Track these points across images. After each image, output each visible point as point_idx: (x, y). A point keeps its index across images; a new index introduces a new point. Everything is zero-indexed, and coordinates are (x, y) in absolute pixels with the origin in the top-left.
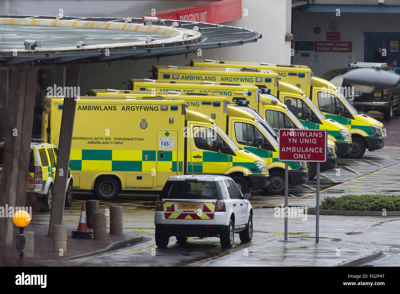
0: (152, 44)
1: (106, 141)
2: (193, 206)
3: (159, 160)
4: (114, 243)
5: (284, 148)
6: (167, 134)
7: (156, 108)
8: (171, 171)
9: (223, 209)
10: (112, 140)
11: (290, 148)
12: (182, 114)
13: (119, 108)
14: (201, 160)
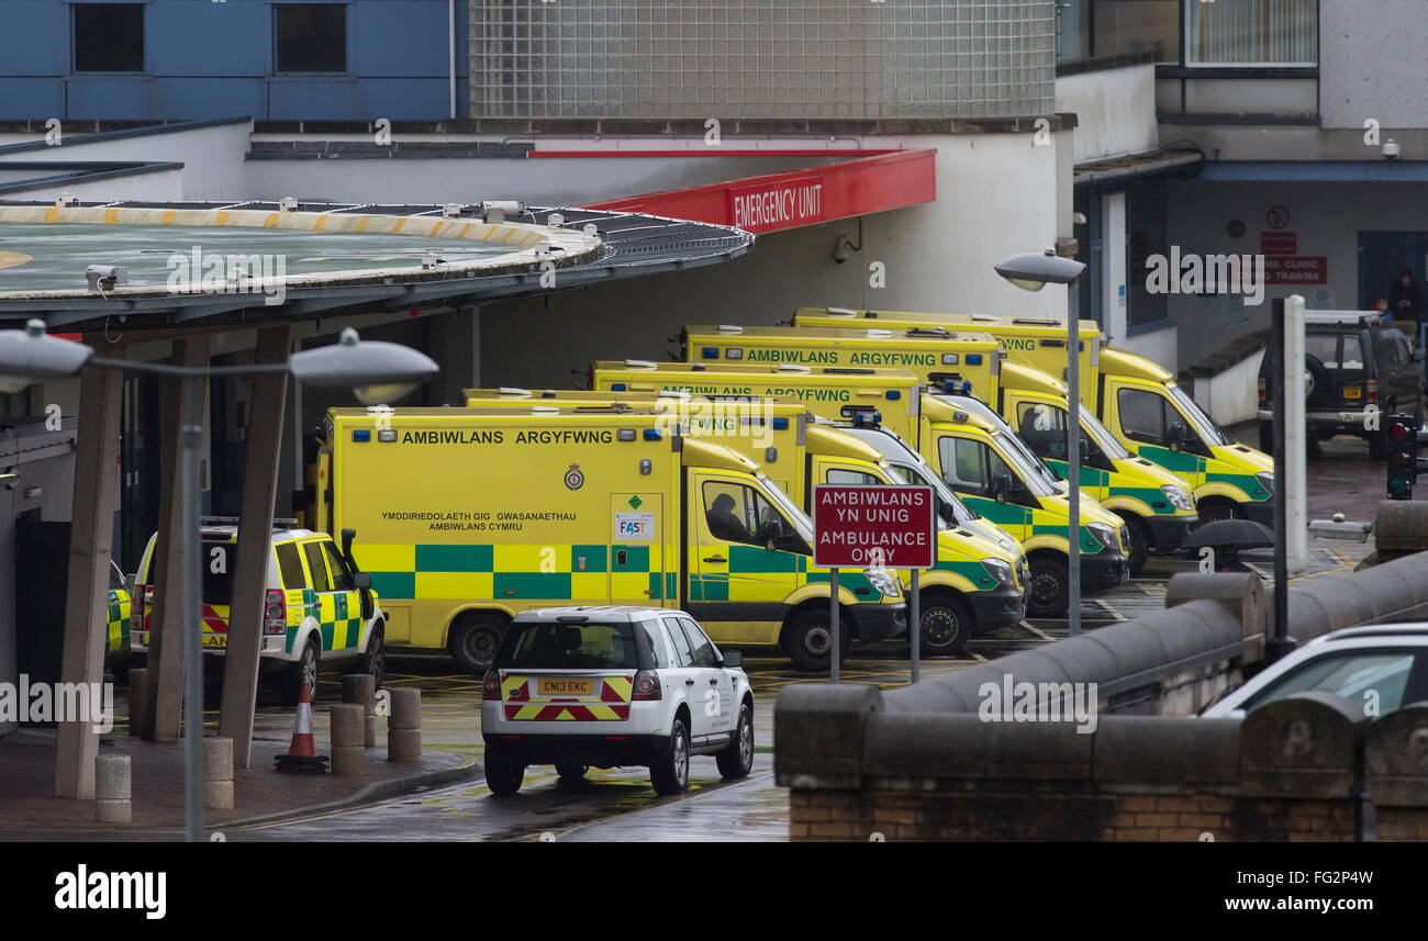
0: (439, 270)
1: (477, 522)
2: (577, 687)
3: (615, 569)
4: (377, 784)
5: (826, 534)
6: (635, 502)
7: (606, 435)
8: (648, 596)
9: (654, 693)
10: (494, 519)
11: (842, 534)
12: (674, 450)
13: (510, 436)
14: (724, 568)
